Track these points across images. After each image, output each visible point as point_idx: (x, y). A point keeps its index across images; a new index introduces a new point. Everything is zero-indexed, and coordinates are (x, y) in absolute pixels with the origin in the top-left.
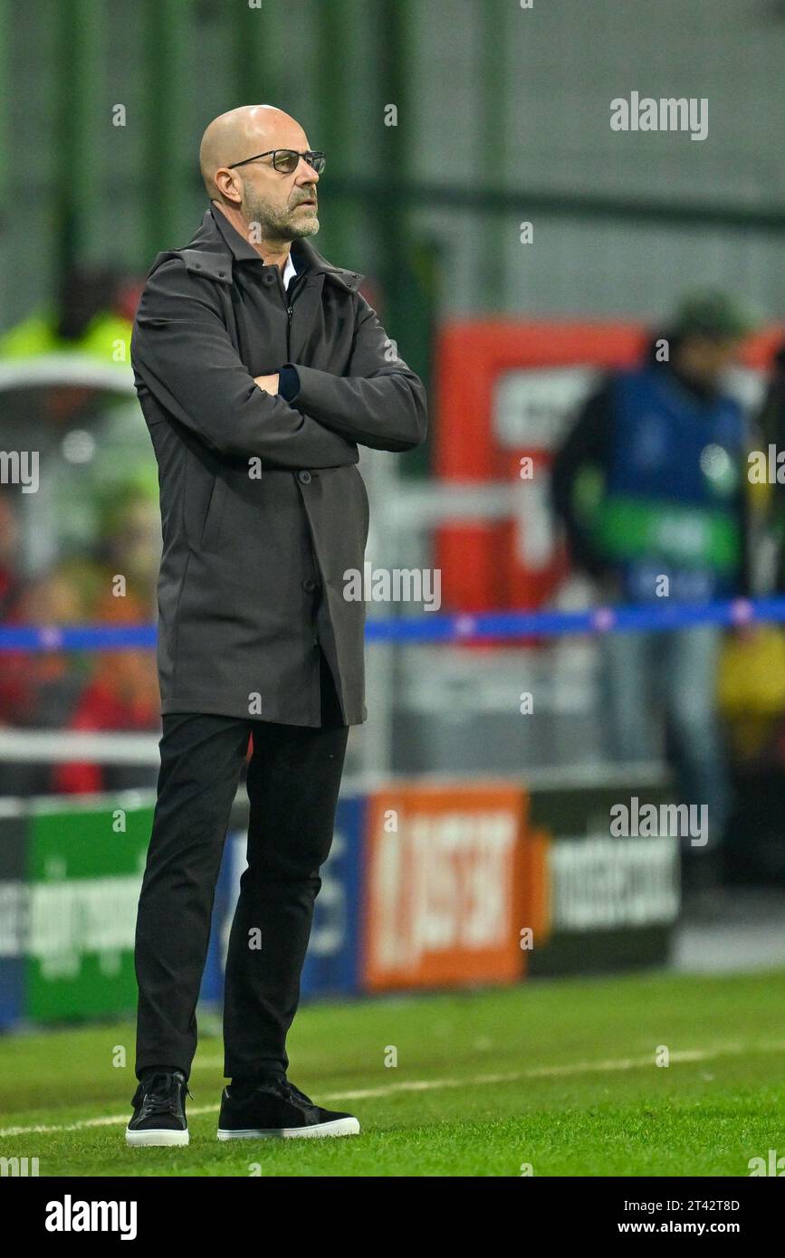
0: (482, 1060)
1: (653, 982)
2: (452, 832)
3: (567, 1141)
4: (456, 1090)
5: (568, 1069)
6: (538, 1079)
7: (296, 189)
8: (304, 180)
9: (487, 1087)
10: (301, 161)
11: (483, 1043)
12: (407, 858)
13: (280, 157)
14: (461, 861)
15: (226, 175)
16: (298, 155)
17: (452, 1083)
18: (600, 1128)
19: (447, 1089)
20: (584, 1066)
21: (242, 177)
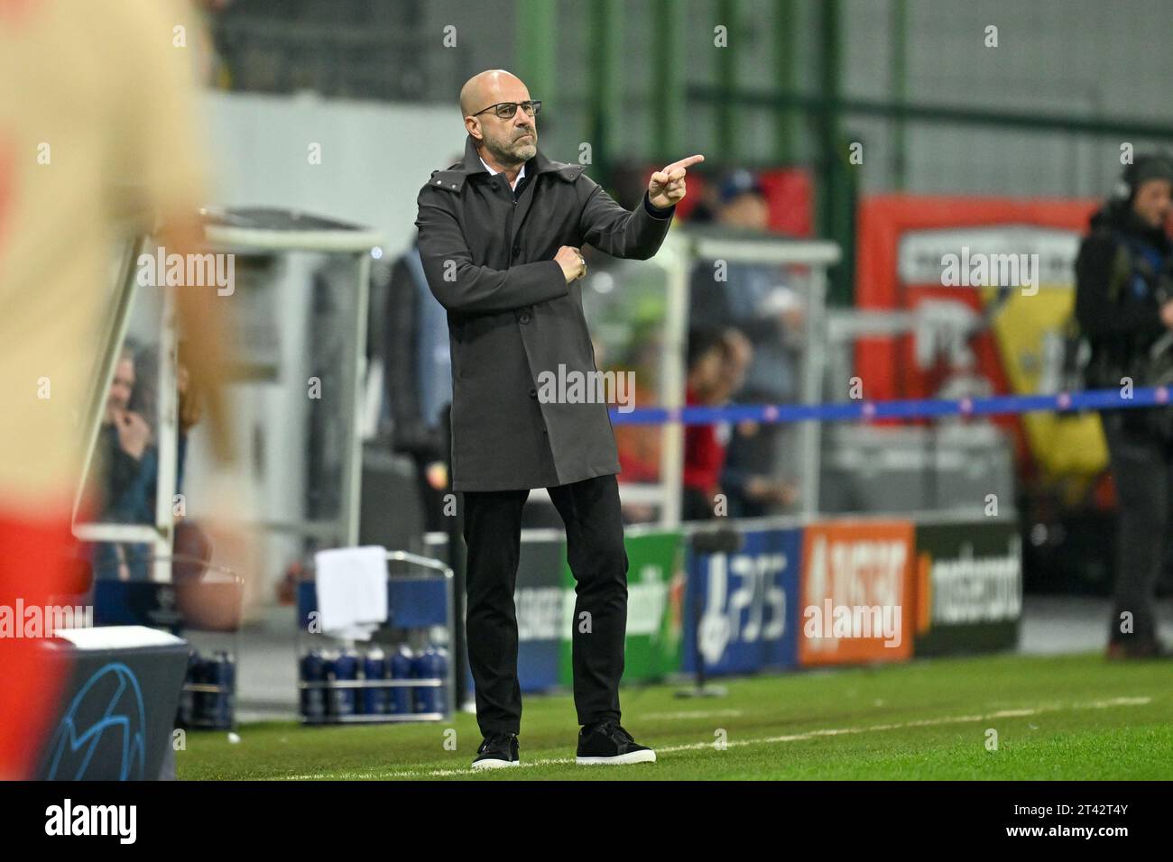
0: (876, 714)
1: (1001, 661)
2: (863, 554)
3: (931, 772)
4: (857, 735)
5: (936, 722)
6: (917, 728)
7: (515, 128)
8: (520, 122)
9: (877, 734)
10: (519, 108)
11: (879, 703)
12: (830, 572)
13: (502, 108)
14: (868, 575)
15: (472, 121)
16: (517, 105)
17: (854, 731)
18: (955, 762)
19: (850, 734)
20: (948, 719)
21: (481, 122)
